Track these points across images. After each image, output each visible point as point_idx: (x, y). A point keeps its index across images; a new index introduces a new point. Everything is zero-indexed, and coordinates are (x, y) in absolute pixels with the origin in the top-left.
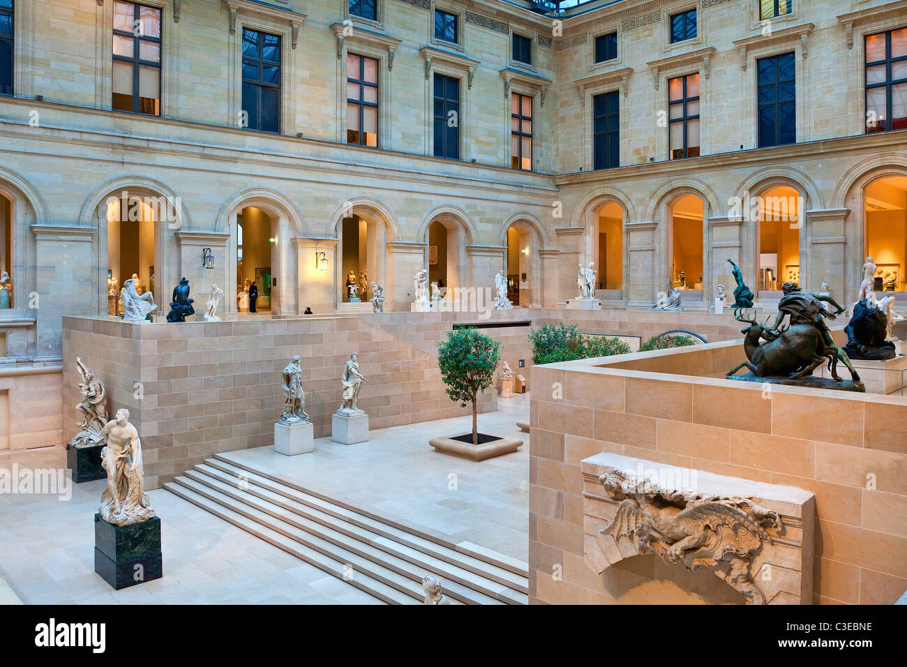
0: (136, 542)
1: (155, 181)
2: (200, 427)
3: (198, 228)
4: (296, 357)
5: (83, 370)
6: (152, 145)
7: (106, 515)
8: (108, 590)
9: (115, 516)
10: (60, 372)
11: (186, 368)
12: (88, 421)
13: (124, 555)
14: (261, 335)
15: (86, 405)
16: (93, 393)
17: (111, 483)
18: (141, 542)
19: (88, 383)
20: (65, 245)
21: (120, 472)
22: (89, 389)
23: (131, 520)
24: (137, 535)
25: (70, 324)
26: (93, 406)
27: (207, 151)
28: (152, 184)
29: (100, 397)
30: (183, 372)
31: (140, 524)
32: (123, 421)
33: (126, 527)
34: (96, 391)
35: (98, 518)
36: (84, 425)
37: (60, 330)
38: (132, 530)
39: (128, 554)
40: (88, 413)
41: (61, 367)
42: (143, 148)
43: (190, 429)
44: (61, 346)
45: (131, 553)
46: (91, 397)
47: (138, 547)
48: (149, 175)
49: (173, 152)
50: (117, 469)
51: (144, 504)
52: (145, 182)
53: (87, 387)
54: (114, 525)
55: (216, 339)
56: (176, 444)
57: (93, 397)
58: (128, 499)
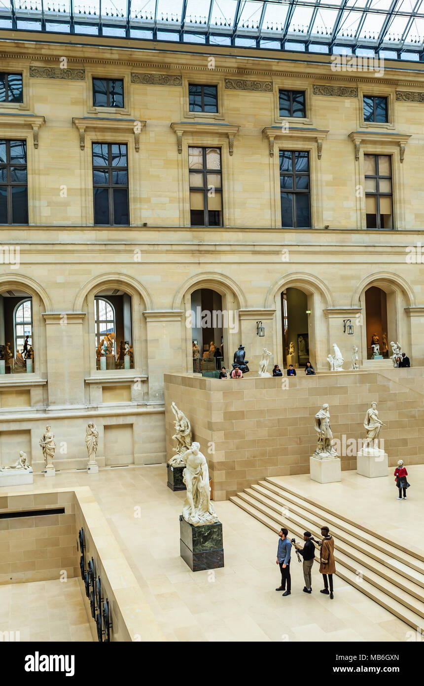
0: (206, 539)
1: (222, 275)
2: (254, 457)
3: (253, 307)
4: (326, 405)
5: (176, 411)
6: (218, 248)
7: (186, 517)
8: (188, 571)
9: (192, 518)
10: (163, 413)
11: (243, 412)
12: (180, 448)
13: (198, 547)
14: (298, 387)
15: (179, 436)
16: (183, 428)
17: (190, 495)
18: (210, 539)
19: (180, 420)
20: (164, 324)
21: (195, 487)
22: (180, 426)
23: (202, 523)
24: (206, 534)
25: (168, 379)
26: (183, 437)
27: (257, 248)
28: (219, 277)
29: (188, 431)
30: (241, 415)
31: (208, 526)
32: (196, 451)
33: (199, 527)
34: (185, 427)
35: (182, 519)
36: (178, 450)
37: (163, 384)
38: (203, 530)
39: (200, 546)
40: (180, 442)
41: (164, 409)
42: (213, 251)
43: (247, 458)
44: (163, 394)
45: (203, 547)
46: (181, 431)
47: (207, 543)
48: (216, 271)
49: (233, 252)
50: (193, 485)
51: (211, 511)
52: (215, 276)
53: (179, 424)
54: (191, 525)
55: (264, 391)
56: (237, 468)
57: (183, 431)
58: (200, 507)
